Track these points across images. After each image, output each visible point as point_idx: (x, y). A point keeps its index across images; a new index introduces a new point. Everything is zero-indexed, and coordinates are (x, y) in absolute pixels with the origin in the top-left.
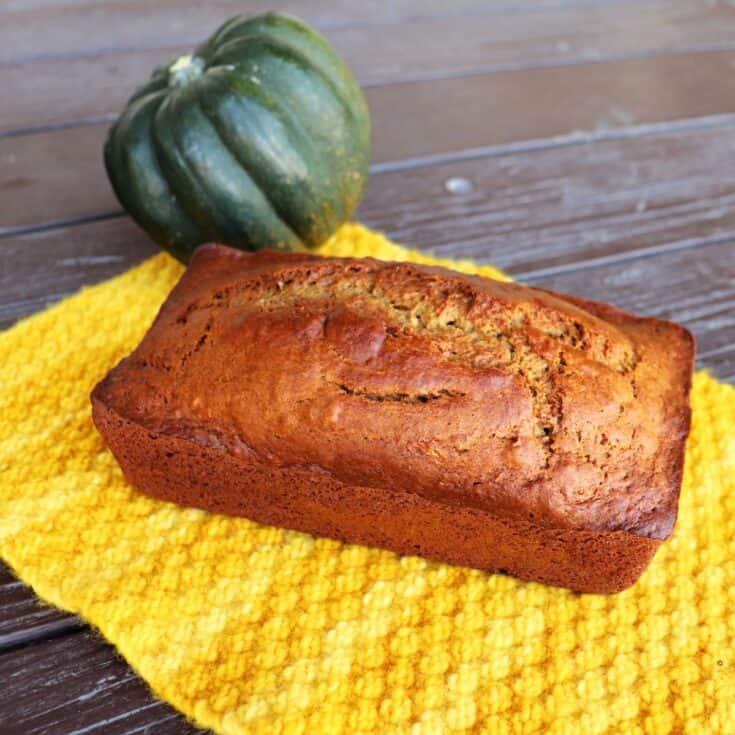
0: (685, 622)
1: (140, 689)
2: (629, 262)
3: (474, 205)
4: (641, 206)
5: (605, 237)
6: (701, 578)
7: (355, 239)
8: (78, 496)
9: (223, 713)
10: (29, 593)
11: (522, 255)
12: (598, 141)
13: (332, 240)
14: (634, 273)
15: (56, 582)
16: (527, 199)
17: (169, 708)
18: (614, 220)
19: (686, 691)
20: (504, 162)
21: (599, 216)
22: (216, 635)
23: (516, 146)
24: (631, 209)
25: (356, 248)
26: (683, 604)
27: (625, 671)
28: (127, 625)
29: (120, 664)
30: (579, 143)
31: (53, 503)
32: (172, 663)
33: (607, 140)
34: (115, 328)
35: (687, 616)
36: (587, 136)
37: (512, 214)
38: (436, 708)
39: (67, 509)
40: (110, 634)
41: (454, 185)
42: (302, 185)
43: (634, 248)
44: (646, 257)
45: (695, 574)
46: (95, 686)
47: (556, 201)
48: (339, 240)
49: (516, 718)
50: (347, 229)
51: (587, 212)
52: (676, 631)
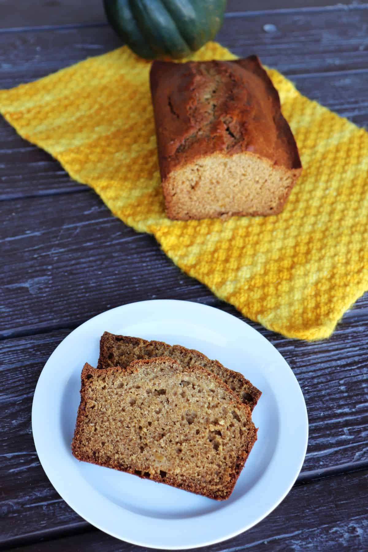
0: (323, 220)
1: (108, 212)
2: (346, 76)
3: (276, 39)
4: (361, 48)
5: (337, 62)
6: (334, 206)
7: (214, 50)
8: (87, 141)
9: (138, 221)
10: (67, 175)
11: (293, 66)
12: (351, 10)
13: (203, 49)
14: (347, 81)
15: (78, 172)
16: (303, 39)
17: (118, 220)
18: (345, 54)
19: (315, 241)
20: (296, 18)
21: (339, 51)
22: (137, 197)
23: (304, 9)
24: (356, 49)
25: (214, 54)
26: (324, 214)
27: (293, 231)
28: (104, 188)
29: (101, 203)
30: (340, 10)
31: (77, 142)
32: (120, 204)
33: (356, 10)
34: (103, 77)
35: (324, 218)
36: (345, 7)
37: (294, 46)
38: (217, 232)
39: (82, 145)
40: (98, 190)
41: (267, 27)
42: (192, 21)
43: (350, 69)
44: (356, 74)
45: (332, 204)
46: (90, 210)
47: (318, 41)
48: (207, 49)
49: (247, 239)
50: (211, 44)
51: (332, 48)
52: (318, 222)
